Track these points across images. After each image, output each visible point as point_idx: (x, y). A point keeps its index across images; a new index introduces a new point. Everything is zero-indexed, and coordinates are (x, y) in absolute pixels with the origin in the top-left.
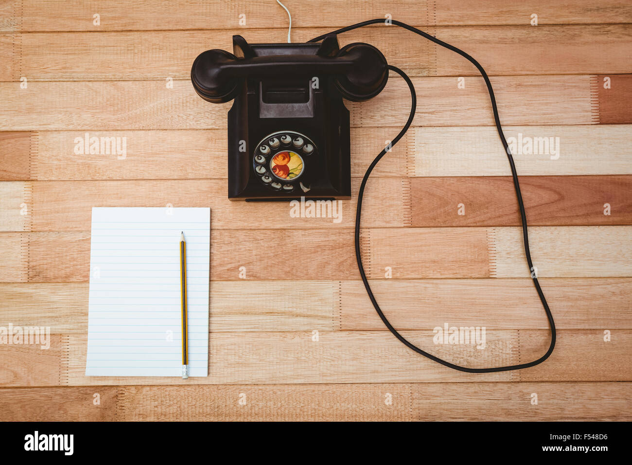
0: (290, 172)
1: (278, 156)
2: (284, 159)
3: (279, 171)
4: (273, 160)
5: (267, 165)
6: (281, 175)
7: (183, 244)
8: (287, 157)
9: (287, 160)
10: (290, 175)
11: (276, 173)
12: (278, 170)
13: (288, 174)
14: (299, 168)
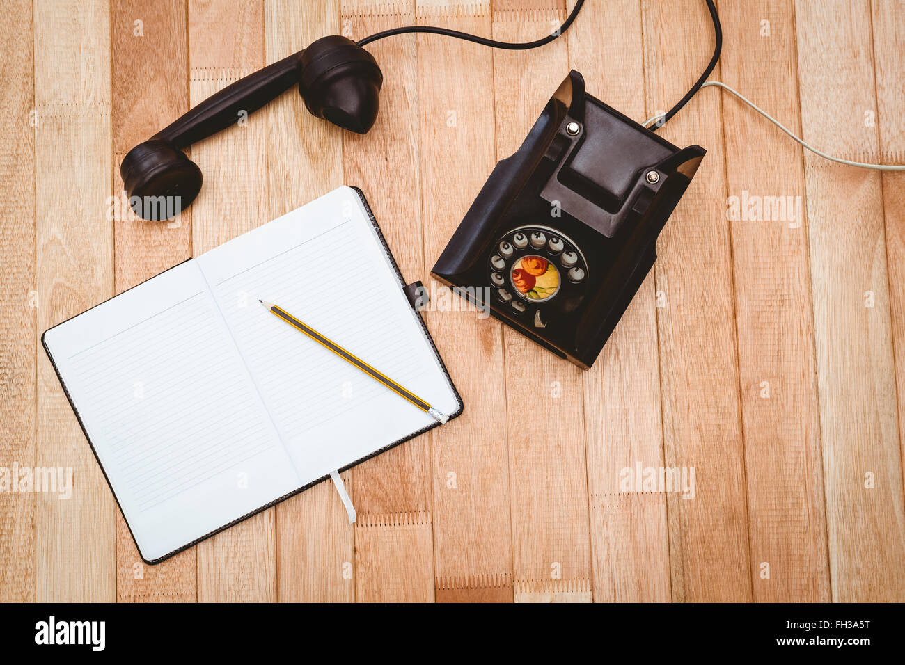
0: (534, 289)
2: (536, 268)
3: (521, 279)
4: (522, 260)
6: (519, 287)
8: (542, 268)
10: (531, 293)
11: (516, 278)
12: (520, 276)
14: (548, 291)
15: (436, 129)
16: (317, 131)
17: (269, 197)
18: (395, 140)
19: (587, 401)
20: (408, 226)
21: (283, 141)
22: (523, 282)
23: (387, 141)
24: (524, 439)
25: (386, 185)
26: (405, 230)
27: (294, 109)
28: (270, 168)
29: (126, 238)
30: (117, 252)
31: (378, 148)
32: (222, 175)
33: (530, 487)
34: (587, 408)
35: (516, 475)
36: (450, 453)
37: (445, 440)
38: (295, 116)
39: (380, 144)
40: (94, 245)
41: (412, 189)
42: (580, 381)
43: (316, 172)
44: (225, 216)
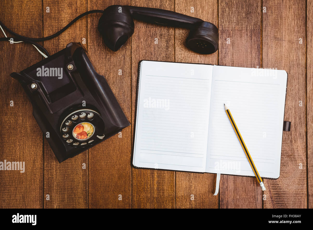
1: (75, 128)
5: (71, 137)
11: (80, 138)
12: (80, 136)
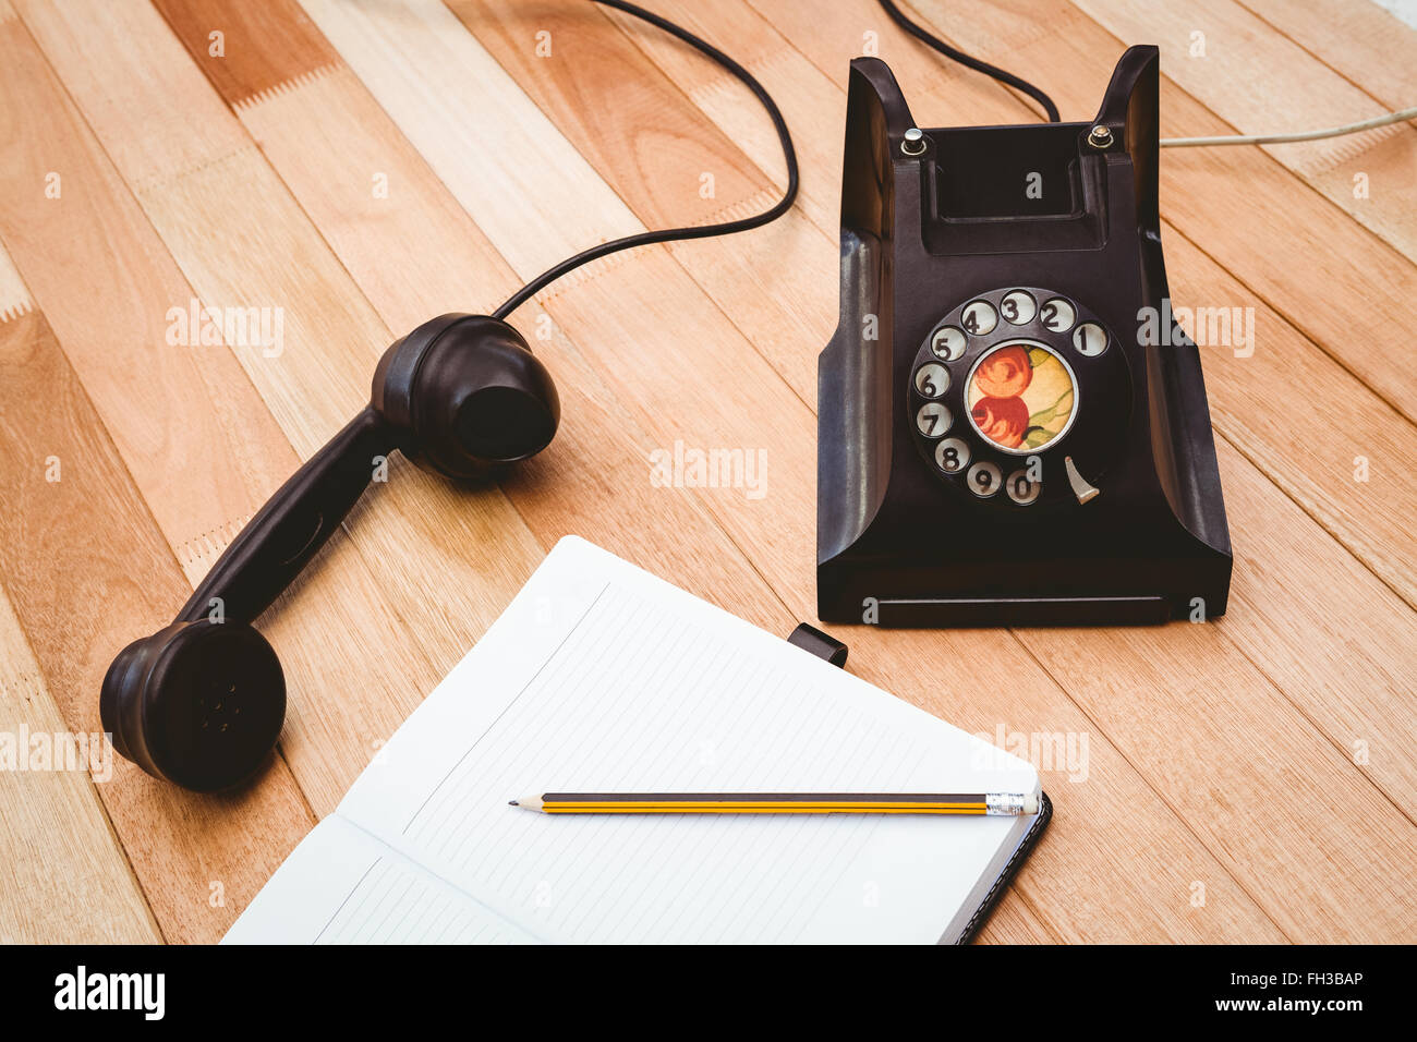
0: (1032, 423)
2: (1011, 375)
3: (996, 420)
4: (976, 379)
6: (1001, 439)
7: (559, 804)
8: (1022, 370)
9: (1020, 377)
10: (1032, 436)
13: (1025, 432)
14: (1061, 409)
15: (676, 420)
16: (462, 523)
17: (429, 661)
18: (612, 468)
19: (1268, 667)
20: (723, 574)
21: (409, 568)
22: (1003, 425)
23: (600, 476)
24: (1209, 797)
25: (639, 536)
26: (722, 582)
27: (402, 513)
28: (407, 618)
29: (167, 878)
30: (159, 915)
31: (591, 493)
32: (317, 675)
33: (1294, 876)
34: (1279, 679)
35: (1250, 871)
36: (1086, 905)
37: (1058, 887)
38: (410, 522)
39: (589, 487)
40: (103, 925)
41: (693, 519)
42: (1227, 643)
43: (498, 581)
44: (359, 736)
